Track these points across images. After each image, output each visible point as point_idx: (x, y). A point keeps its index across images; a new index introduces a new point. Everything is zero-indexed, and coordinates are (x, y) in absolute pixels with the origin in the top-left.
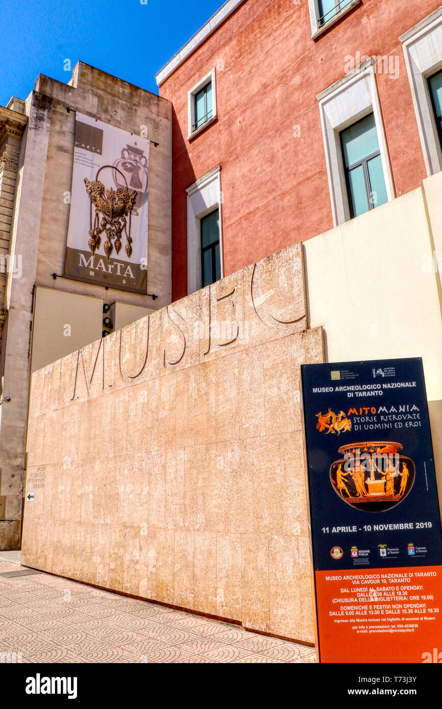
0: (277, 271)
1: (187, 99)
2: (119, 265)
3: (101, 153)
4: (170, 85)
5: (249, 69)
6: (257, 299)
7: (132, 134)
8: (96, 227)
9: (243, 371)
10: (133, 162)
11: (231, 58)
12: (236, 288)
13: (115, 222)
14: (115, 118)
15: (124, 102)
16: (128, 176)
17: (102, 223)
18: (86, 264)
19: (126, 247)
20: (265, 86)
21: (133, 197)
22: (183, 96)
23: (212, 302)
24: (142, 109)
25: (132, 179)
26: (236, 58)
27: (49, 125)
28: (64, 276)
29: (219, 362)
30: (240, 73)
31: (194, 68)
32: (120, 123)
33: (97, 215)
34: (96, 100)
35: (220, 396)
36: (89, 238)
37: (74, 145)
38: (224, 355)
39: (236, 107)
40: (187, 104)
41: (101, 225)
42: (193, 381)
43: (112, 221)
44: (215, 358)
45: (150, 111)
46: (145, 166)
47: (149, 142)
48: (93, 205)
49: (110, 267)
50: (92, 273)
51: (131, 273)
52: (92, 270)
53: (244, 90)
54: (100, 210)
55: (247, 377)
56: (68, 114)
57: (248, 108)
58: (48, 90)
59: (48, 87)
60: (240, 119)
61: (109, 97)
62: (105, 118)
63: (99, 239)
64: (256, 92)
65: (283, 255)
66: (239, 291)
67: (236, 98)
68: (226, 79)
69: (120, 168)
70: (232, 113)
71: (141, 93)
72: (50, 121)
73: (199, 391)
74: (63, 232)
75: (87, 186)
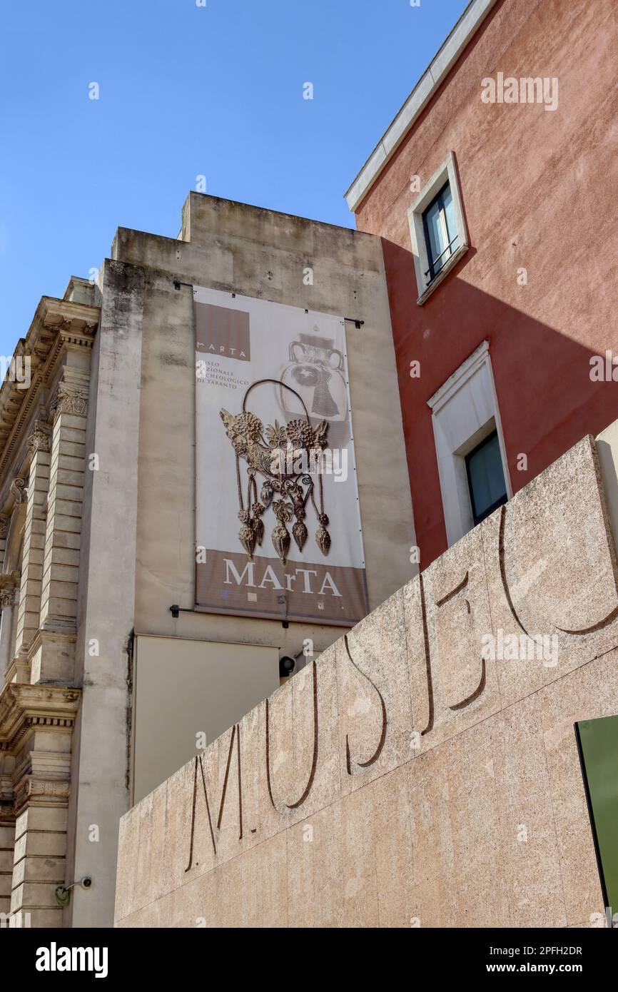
0: (547, 513)
1: (408, 226)
2: (306, 573)
3: (248, 358)
4: (375, 206)
5: (517, 138)
6: (514, 586)
7: (307, 311)
8: (253, 501)
9: (503, 764)
10: (314, 366)
11: (480, 125)
12: (470, 570)
13: (290, 487)
14: (271, 286)
15: (285, 253)
16: (308, 393)
17: (264, 494)
18: (239, 580)
19: (317, 536)
20: (553, 162)
21: (322, 434)
22: (399, 221)
23: (428, 610)
24: (323, 259)
25: (316, 399)
26: (489, 123)
27: (140, 318)
28: (196, 608)
29: (452, 749)
30: (501, 149)
31: (413, 163)
32: (281, 293)
33: (252, 478)
34: (229, 258)
35: (462, 832)
36: (240, 527)
37: (195, 348)
38: (459, 729)
39: (502, 218)
40: (409, 234)
41: (262, 498)
42: (405, 800)
43: (283, 486)
44: (443, 740)
45: (339, 261)
46: (340, 368)
47: (343, 320)
48: (243, 462)
49: (289, 578)
50: (252, 597)
51: (333, 586)
52: (253, 590)
53: (514, 182)
54: (257, 469)
55: (511, 777)
56: (177, 291)
57: (525, 214)
58: (135, 253)
59: (135, 249)
60: (514, 239)
61: (255, 247)
62: (251, 289)
63: (261, 525)
64: (536, 179)
65: (556, 474)
66: (478, 576)
67: (500, 200)
68: (475, 168)
69: (290, 381)
70: (496, 231)
71: (317, 230)
72: (142, 311)
73: (419, 824)
74: (188, 521)
75: (227, 425)
